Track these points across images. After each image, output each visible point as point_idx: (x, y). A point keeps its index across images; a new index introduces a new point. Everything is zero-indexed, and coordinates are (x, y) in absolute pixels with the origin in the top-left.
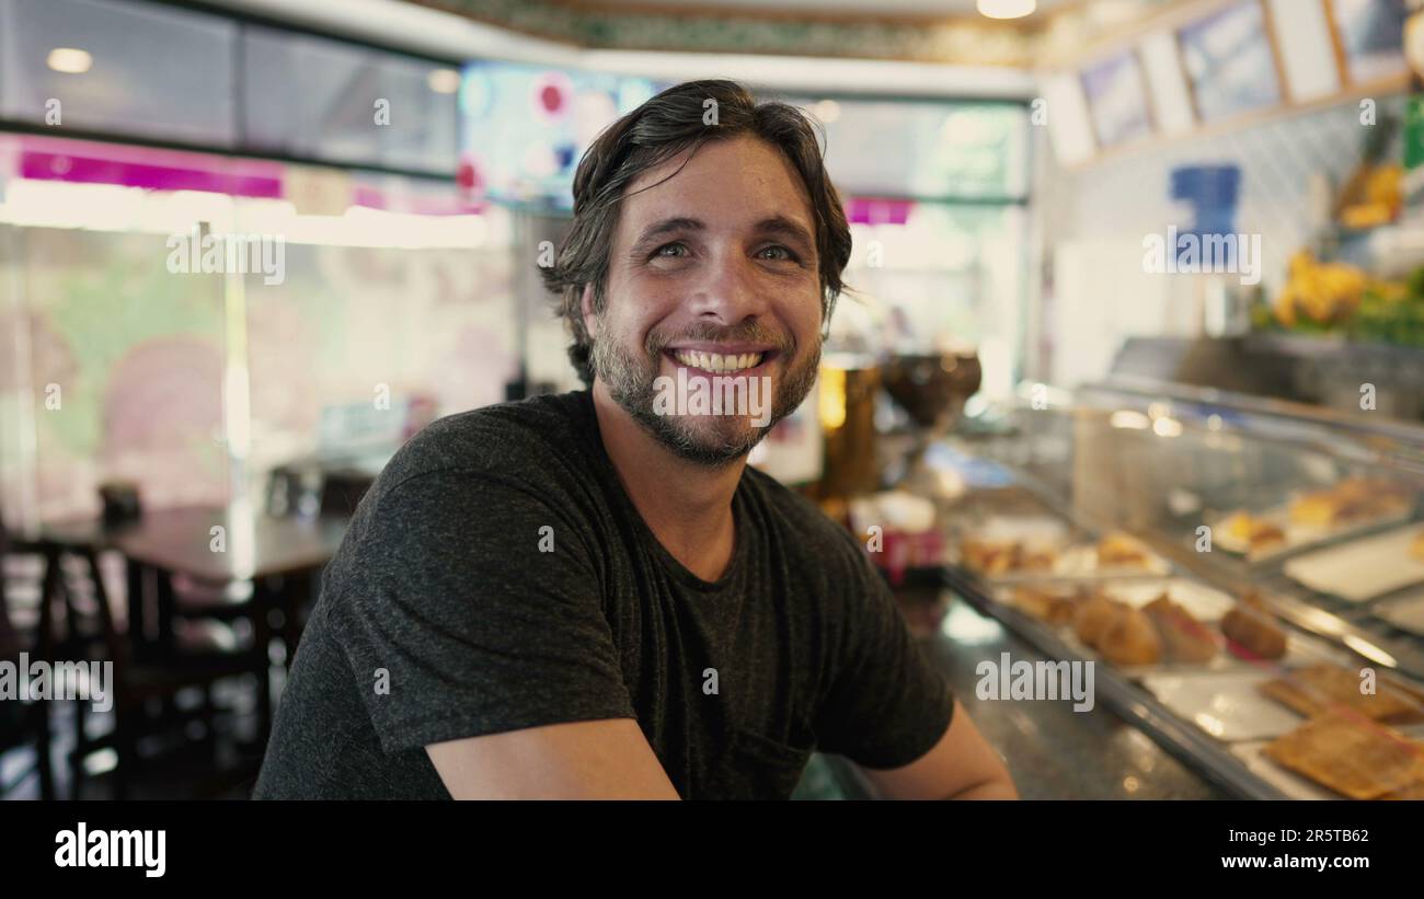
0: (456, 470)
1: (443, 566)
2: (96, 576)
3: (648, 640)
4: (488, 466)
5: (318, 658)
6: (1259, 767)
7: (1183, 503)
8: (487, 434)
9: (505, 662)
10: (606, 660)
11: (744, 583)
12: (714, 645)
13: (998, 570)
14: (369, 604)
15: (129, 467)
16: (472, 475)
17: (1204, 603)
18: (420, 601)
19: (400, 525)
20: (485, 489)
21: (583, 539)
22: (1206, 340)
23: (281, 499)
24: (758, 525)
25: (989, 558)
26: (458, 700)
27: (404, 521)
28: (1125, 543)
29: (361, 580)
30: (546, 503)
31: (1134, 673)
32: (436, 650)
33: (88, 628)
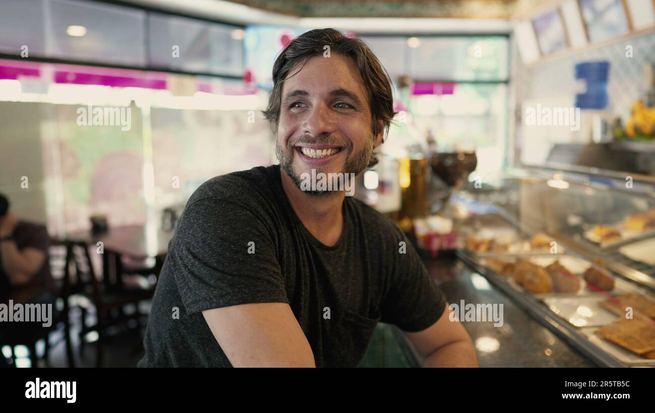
0: (214, 198)
1: (207, 237)
2: (88, 256)
3: (298, 272)
4: (227, 196)
5: (166, 277)
6: (594, 339)
7: (574, 220)
8: (228, 183)
9: (230, 277)
10: (275, 278)
11: (346, 247)
12: (331, 273)
13: (482, 251)
14: (180, 253)
15: (103, 209)
16: (220, 200)
17: (576, 265)
18: (199, 252)
19: (192, 221)
20: (225, 206)
21: (267, 227)
22: (592, 144)
23: (168, 221)
24: (354, 223)
25: (477, 246)
26: (211, 293)
27: (194, 219)
28: (542, 238)
29: (178, 244)
30: (250, 211)
31: (539, 297)
32: (203, 272)
33: (85, 278)
